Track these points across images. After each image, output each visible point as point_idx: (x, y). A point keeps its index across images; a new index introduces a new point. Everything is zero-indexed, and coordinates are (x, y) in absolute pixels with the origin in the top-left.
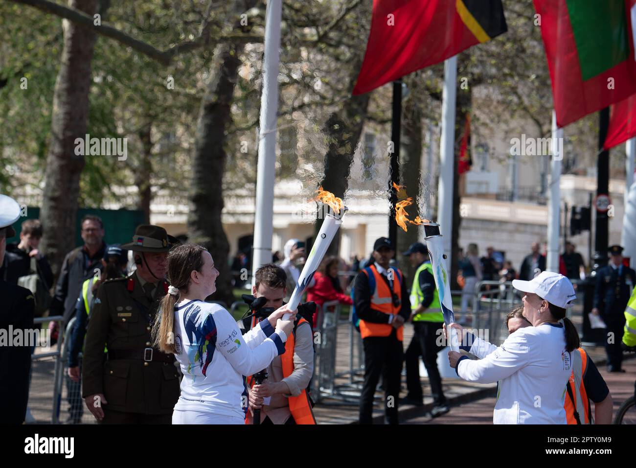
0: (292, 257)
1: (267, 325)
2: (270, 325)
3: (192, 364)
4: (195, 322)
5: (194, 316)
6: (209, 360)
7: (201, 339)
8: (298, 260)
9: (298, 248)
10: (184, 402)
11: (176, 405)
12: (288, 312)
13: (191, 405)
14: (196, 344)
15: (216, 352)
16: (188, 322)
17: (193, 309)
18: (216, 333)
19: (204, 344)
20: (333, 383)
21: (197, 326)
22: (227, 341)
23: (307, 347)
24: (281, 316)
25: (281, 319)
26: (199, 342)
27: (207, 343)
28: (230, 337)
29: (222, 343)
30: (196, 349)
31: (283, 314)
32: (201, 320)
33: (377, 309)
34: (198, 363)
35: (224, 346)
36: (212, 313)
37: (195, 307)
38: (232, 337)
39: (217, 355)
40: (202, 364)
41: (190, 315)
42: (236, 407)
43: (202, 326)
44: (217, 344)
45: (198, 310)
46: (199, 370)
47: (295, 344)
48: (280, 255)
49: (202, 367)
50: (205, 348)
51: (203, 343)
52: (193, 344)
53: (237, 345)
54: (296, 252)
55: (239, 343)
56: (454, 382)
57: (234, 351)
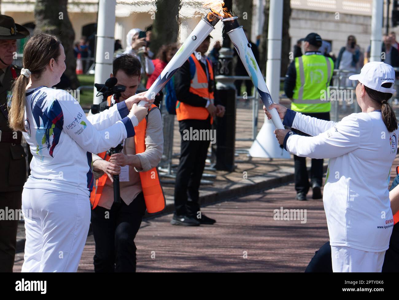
0: (134, 46)
1: (124, 107)
2: (126, 107)
3: (40, 146)
4: (42, 107)
5: (40, 101)
6: (56, 142)
7: (47, 123)
8: (140, 49)
9: (139, 37)
10: (32, 180)
11: (26, 184)
12: (145, 99)
13: (39, 184)
14: (42, 128)
15: (62, 134)
16: (35, 107)
17: (40, 95)
18: (62, 117)
19: (51, 127)
20: (171, 163)
21: (43, 110)
22: (73, 123)
23: (158, 131)
24: (138, 102)
25: (137, 105)
26: (46, 126)
27: (53, 126)
28: (76, 119)
29: (69, 126)
30: (43, 132)
31: (140, 101)
32: (48, 105)
33: (195, 93)
34: (45, 145)
35: (72, 128)
36: (58, 99)
37: (41, 93)
38: (78, 119)
39: (63, 137)
40: (49, 146)
41: (37, 101)
42: (80, 186)
43: (48, 111)
44: (64, 127)
45: (45, 96)
46: (47, 151)
47: (146, 127)
48: (122, 43)
49: (49, 149)
50: (51, 131)
51: (49, 126)
52: (40, 128)
53: (82, 126)
54: (138, 41)
55: (85, 124)
56: (284, 162)
57: (82, 132)
